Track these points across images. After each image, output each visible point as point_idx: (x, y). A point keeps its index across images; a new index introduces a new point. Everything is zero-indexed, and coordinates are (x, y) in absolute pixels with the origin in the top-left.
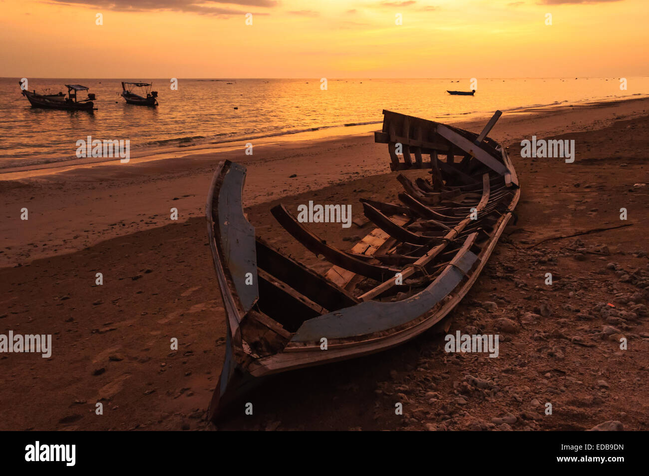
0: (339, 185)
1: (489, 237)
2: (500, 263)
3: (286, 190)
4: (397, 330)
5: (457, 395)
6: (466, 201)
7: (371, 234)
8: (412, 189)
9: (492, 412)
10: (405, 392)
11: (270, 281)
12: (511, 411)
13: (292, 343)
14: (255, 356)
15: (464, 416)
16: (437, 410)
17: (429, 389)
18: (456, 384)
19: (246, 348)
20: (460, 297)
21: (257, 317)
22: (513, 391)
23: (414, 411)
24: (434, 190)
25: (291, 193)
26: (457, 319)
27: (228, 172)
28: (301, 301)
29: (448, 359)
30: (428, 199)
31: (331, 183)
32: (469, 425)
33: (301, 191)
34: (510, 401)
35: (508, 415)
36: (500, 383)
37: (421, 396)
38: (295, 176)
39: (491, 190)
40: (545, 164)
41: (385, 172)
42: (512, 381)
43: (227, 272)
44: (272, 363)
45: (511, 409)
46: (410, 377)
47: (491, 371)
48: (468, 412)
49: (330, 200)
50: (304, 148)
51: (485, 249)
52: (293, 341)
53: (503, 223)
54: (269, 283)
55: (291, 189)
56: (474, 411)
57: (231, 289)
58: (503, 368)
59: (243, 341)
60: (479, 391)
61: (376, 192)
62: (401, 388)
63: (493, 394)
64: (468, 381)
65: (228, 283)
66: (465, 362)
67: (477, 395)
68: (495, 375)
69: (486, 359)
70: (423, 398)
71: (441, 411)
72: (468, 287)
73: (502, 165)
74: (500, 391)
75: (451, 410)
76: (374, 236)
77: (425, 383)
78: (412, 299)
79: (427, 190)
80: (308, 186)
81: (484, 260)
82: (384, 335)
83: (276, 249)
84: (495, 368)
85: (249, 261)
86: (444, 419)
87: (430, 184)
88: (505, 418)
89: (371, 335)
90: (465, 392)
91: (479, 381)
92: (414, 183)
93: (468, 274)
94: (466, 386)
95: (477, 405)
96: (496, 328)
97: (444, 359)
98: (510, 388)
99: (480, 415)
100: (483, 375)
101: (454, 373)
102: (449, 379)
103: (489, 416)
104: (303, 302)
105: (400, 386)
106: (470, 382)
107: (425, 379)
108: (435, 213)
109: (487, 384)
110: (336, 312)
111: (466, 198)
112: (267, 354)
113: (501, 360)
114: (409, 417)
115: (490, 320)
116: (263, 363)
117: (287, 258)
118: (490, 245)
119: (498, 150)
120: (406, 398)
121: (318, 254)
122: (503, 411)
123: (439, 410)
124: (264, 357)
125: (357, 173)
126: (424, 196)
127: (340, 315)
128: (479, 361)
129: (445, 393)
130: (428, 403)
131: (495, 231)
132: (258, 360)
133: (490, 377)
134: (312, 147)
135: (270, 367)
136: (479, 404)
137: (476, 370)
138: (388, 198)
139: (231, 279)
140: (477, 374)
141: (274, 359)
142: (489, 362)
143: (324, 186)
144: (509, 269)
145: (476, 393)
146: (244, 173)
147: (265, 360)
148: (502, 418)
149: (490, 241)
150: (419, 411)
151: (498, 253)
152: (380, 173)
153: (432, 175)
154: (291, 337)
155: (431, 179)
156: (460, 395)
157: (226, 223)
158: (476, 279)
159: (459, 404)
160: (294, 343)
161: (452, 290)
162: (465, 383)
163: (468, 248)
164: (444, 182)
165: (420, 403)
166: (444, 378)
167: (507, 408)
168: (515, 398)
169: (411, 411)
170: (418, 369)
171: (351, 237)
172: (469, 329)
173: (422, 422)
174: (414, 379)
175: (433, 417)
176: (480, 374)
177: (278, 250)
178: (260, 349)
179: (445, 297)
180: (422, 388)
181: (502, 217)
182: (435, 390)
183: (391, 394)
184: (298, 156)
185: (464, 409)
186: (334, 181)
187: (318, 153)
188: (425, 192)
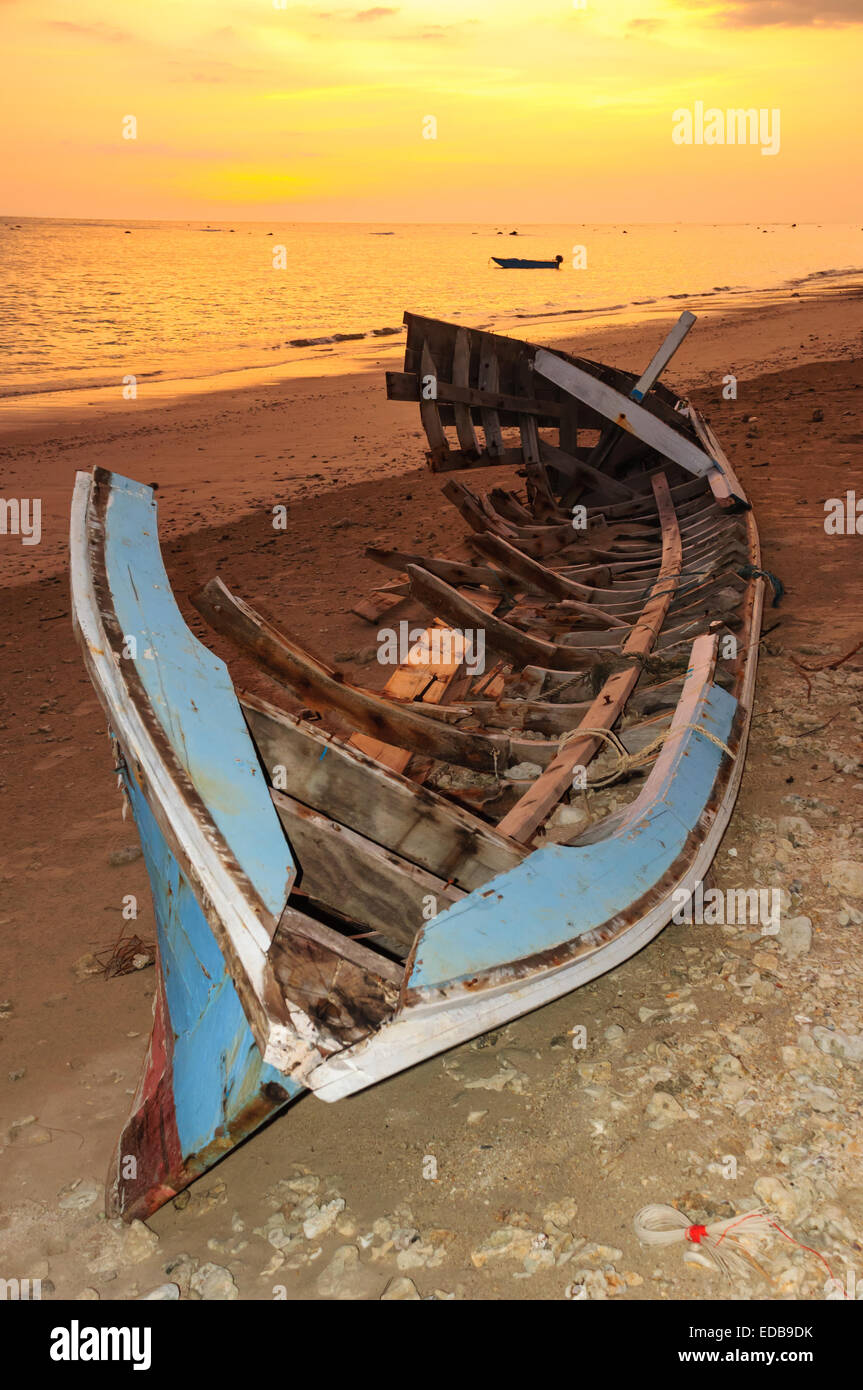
6: (620, 545)
8: (485, 518)
14: (329, 1045)
19: (305, 1026)
21: (301, 926)
24: (536, 520)
29: (741, 985)
30: (528, 543)
39: (679, 517)
40: (781, 444)
43: (194, 800)
44: (377, 1060)
50: (156, 410)
52: (411, 989)
53: (756, 605)
59: (288, 1001)
61: (384, 528)
65: (206, 833)
72: (735, 783)
79: (519, 519)
80: (198, 514)
81: (747, 705)
82: (604, 938)
87: (522, 504)
89: (578, 943)
92: (486, 503)
93: (729, 748)
108: (567, 580)
110: (485, 889)
111: (621, 538)
112: (359, 1034)
116: (355, 1062)
119: (683, 411)
124: (350, 1045)
125: (317, 476)
126: (516, 535)
127: (497, 894)
131: (747, 628)
138: (419, 542)
139: (213, 823)
141: (377, 1046)
147: (355, 1054)
152: (378, 476)
153: (524, 480)
155: (525, 491)
160: (418, 992)
163: (708, 679)
164: (557, 498)
171: (356, 651)
178: (338, 1021)
181: (751, 589)
184: (146, 431)
186: (264, 498)
187: (198, 424)
188: (514, 525)
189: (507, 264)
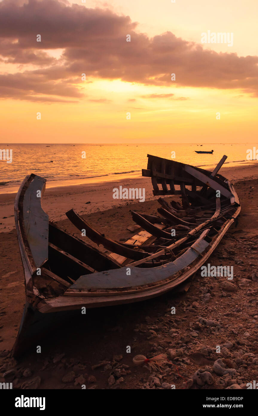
0: (119, 207)
1: (218, 233)
2: (225, 250)
3: (83, 211)
4: (149, 286)
5: (192, 331)
6: (204, 215)
7: (138, 235)
8: (168, 208)
9: (216, 341)
10: (156, 330)
11: (58, 250)
12: (230, 340)
13: (71, 289)
14: (42, 297)
15: (196, 344)
16: (177, 341)
17: (173, 327)
18: (191, 324)
19: (36, 292)
20: (196, 269)
21: (45, 272)
22: (231, 327)
23: (160, 342)
24: (183, 209)
25: (86, 213)
26: (194, 284)
27: (32, 181)
28: (80, 264)
29: (187, 309)
30: (179, 214)
31: (114, 207)
32: (199, 350)
33: (93, 212)
34: (229, 334)
35: (227, 343)
36: (222, 322)
37: (167, 332)
38: (89, 203)
39: (221, 208)
40: (257, 193)
41: (151, 200)
42: (231, 321)
43: (26, 242)
44: (55, 303)
45: (230, 339)
46: (159, 320)
47: (216, 315)
48: (199, 342)
49: (112, 217)
50: (97, 186)
51: (215, 240)
52: (71, 288)
53: (228, 225)
54: (57, 251)
55: (86, 211)
56: (203, 341)
57: (28, 253)
58: (225, 313)
59: (34, 287)
60: (207, 328)
62: (153, 328)
63: (217, 330)
64: (200, 321)
65: (26, 249)
66: (198, 310)
67: (206, 331)
68: (219, 318)
69: (213, 308)
70: (167, 334)
71: (180, 342)
72: (202, 263)
73: (229, 192)
74: (222, 328)
75: (187, 340)
76: (140, 235)
77: (170, 324)
78: (161, 267)
79: (178, 209)
80: (98, 208)
81: (214, 246)
82: (139, 289)
83: (64, 230)
84: (219, 313)
85: (43, 236)
86: (182, 346)
87: (180, 205)
88: (225, 344)
89: (130, 288)
90: (197, 328)
91: (207, 321)
92: (169, 204)
93: (202, 254)
94: (198, 325)
95: (205, 337)
96: (221, 289)
97: (184, 309)
98: (229, 326)
99: (207, 343)
100: (211, 318)
101: (190, 317)
102: (186, 321)
103: (214, 344)
104: (82, 265)
105: (152, 326)
106: (201, 322)
107: (169, 321)
108: (183, 221)
109: (213, 323)
110: (105, 272)
112: (52, 296)
113: (224, 308)
114: (157, 346)
115: (217, 284)
116: (48, 302)
117: (72, 236)
118: (218, 238)
119: (226, 182)
120: (156, 333)
121: (99, 244)
122: (224, 340)
123: (178, 341)
124: (49, 298)
125: (132, 200)
126: (176, 212)
127: (108, 273)
128: (208, 309)
129: (183, 330)
130: (171, 337)
131: (222, 229)
132: (44, 300)
133: (215, 319)
134: (103, 185)
135: (53, 305)
136: (207, 336)
137: (206, 315)
139: (29, 247)
140: (206, 317)
141: (56, 300)
142: (216, 310)
143: (109, 208)
144: (231, 253)
145: (205, 329)
146: (44, 182)
147: (50, 300)
148: (223, 345)
149: (219, 235)
150: (164, 342)
151: (224, 243)
153: (181, 199)
154: (70, 286)
155: (181, 202)
156: (194, 331)
157: (28, 212)
158: (208, 258)
159: (193, 337)
160: (72, 289)
161: (190, 263)
162: (197, 323)
163: (203, 238)
164: (190, 204)
165: (165, 337)
166: (183, 320)
167: (227, 338)
168: (233, 332)
169: (159, 342)
170: (166, 315)
171: (125, 238)
172: (202, 289)
173: (166, 349)
174: (162, 321)
175: (174, 345)
176: (208, 317)
177: (65, 231)
178: (46, 292)
179: (185, 267)
180: (167, 327)
181: (227, 221)
182: (177, 328)
183: (145, 331)
184: (92, 191)
185: (196, 339)
186: (116, 205)
187: (106, 189)
188: (177, 210)
189: (198, 152)
